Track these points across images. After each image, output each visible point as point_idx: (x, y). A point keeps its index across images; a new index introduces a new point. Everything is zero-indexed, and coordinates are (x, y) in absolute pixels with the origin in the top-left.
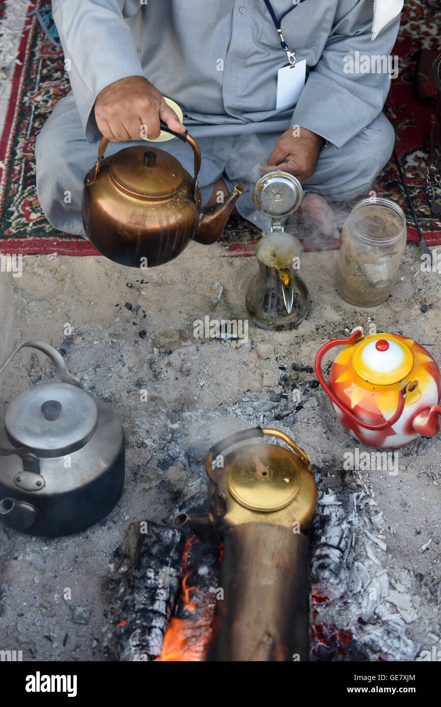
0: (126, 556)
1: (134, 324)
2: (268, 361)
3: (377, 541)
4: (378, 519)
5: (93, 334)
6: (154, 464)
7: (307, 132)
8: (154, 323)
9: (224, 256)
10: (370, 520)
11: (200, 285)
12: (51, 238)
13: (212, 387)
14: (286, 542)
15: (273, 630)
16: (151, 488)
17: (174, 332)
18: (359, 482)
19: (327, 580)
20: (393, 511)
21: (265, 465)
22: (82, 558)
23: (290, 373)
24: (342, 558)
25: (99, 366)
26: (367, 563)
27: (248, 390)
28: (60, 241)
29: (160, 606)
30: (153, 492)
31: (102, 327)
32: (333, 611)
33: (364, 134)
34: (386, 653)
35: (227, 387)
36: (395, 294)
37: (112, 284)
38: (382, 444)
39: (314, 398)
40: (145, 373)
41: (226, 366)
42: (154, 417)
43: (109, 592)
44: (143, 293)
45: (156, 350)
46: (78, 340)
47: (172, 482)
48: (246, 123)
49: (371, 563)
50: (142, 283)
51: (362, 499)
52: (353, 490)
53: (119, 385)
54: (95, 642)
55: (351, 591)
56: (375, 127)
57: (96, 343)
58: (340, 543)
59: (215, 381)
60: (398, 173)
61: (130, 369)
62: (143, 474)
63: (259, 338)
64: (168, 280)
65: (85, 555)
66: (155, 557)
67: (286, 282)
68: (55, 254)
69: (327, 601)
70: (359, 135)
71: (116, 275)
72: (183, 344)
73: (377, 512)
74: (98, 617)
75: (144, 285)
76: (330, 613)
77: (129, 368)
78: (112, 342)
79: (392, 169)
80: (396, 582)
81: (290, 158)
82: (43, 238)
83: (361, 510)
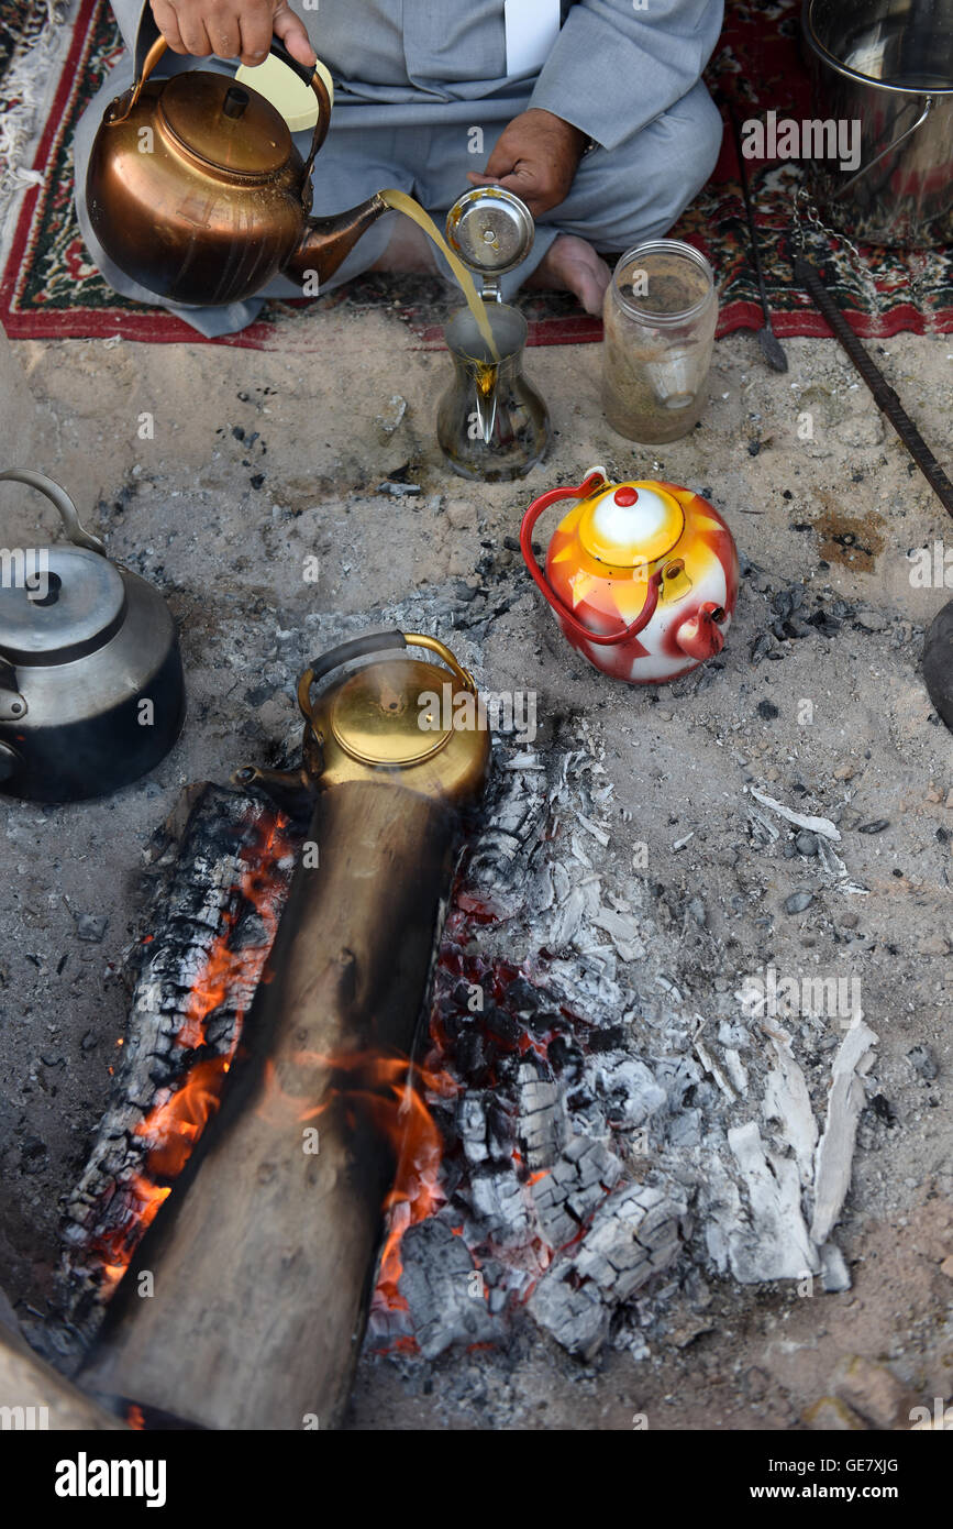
0: (173, 840)
1: (246, 464)
2: (464, 533)
3: (594, 830)
4: (602, 796)
5: (172, 479)
6: (238, 696)
7: (552, 119)
8: (279, 463)
9: (415, 350)
10: (589, 796)
11: (368, 400)
12: (112, 310)
13: (365, 573)
14: (407, 814)
15: (360, 947)
16: (227, 733)
17: (312, 479)
18: (580, 735)
19: (490, 884)
20: (635, 785)
21: (398, 693)
22: (103, 840)
23: (499, 554)
24: (520, 850)
25: (175, 534)
26: (568, 864)
27: (424, 581)
28: (127, 314)
29: (208, 915)
30: (233, 740)
31: (191, 467)
32: (502, 938)
33: (660, 124)
34: (572, 1002)
35: (391, 576)
36: (707, 423)
37: (213, 393)
38: (630, 672)
39: (531, 595)
40: (253, 548)
41: (393, 540)
42: (255, 620)
43: (139, 894)
44: (266, 411)
45: (276, 509)
46: (146, 489)
47: (266, 725)
48: (450, 102)
49: (576, 864)
50: (266, 393)
51: (580, 762)
52: (570, 747)
53: (204, 567)
54: (108, 969)
55: (537, 907)
56: (680, 111)
57: (175, 494)
58: (519, 827)
59: (370, 564)
60: (743, 205)
61: (228, 541)
62: (219, 710)
63: (455, 492)
64: (313, 389)
65: (108, 834)
66: (214, 840)
67: (485, 387)
68: (118, 338)
69: (495, 922)
70: (650, 126)
71: (222, 378)
72: (325, 500)
73: (603, 785)
74: (117, 932)
75: (268, 397)
76: (497, 940)
77: (226, 539)
78: (205, 494)
79: (733, 197)
80: (617, 896)
81: (521, 166)
82: (99, 310)
83: (575, 779)
